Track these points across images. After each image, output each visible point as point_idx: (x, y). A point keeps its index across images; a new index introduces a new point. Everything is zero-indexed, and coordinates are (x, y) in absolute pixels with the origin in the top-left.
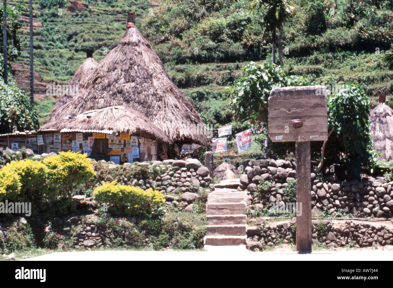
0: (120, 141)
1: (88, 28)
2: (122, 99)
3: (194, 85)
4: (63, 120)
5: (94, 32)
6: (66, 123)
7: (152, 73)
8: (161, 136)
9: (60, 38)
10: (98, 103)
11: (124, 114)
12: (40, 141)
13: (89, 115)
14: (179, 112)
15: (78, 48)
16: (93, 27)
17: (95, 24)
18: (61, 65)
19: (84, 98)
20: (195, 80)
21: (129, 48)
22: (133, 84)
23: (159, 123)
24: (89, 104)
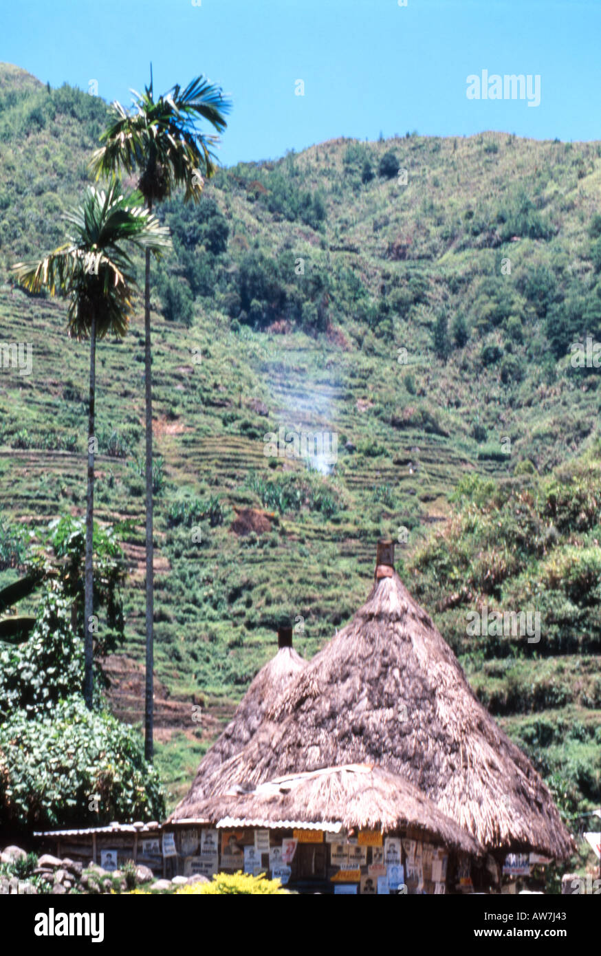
0: (358, 850)
1: (277, 573)
2: (362, 748)
3: (528, 708)
4: (224, 797)
5: (290, 582)
6: (230, 806)
7: (433, 686)
8: (457, 837)
9: (211, 596)
10: (305, 757)
11: (369, 784)
12: (168, 848)
13: (284, 786)
14: (498, 778)
15: (253, 620)
16: (289, 570)
17: (294, 564)
18: (212, 659)
19: (274, 744)
20: (532, 695)
21: (380, 628)
22: (389, 713)
23: (452, 805)
24: (285, 760)
